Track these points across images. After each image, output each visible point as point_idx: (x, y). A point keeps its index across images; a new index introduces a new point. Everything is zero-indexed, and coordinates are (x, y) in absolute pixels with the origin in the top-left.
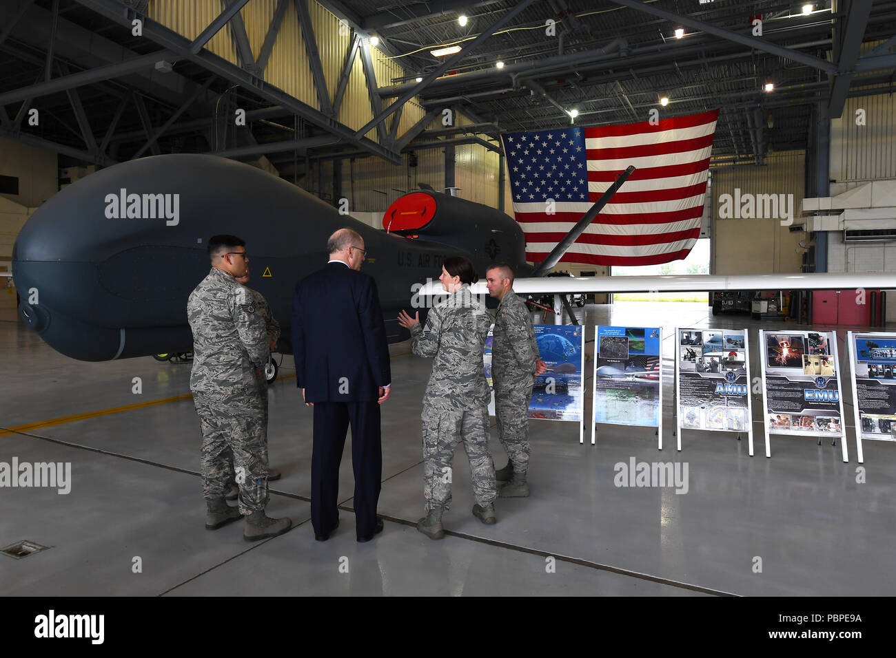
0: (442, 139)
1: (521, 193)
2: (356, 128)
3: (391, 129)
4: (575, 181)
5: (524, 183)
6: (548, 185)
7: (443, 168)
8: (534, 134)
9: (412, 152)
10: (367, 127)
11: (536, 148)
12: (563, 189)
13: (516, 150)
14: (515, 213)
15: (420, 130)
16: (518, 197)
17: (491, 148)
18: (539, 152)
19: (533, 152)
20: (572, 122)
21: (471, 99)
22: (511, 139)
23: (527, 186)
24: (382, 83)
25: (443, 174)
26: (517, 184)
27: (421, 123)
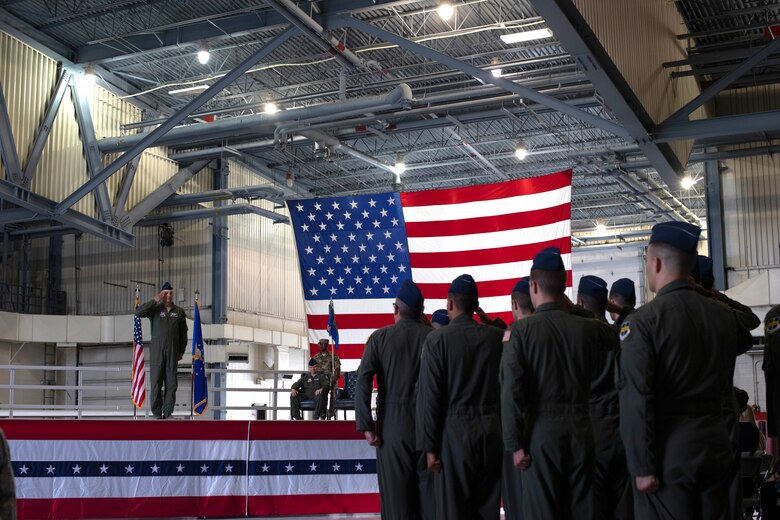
0: (208, 205)
1: (318, 286)
2: (58, 198)
3: (118, 194)
4: (393, 268)
5: (321, 271)
6: (354, 273)
7: (210, 248)
8: (332, 201)
9: (166, 225)
10: (78, 194)
11: (335, 221)
12: (376, 280)
13: (308, 222)
14: (308, 316)
15: (167, 194)
16: (314, 292)
17: (279, 220)
18: (341, 226)
19: (331, 226)
20: (398, 181)
21: (239, 150)
22: (300, 208)
23: (326, 276)
24: (103, 132)
25: (210, 257)
26: (312, 272)
27: (168, 184)
